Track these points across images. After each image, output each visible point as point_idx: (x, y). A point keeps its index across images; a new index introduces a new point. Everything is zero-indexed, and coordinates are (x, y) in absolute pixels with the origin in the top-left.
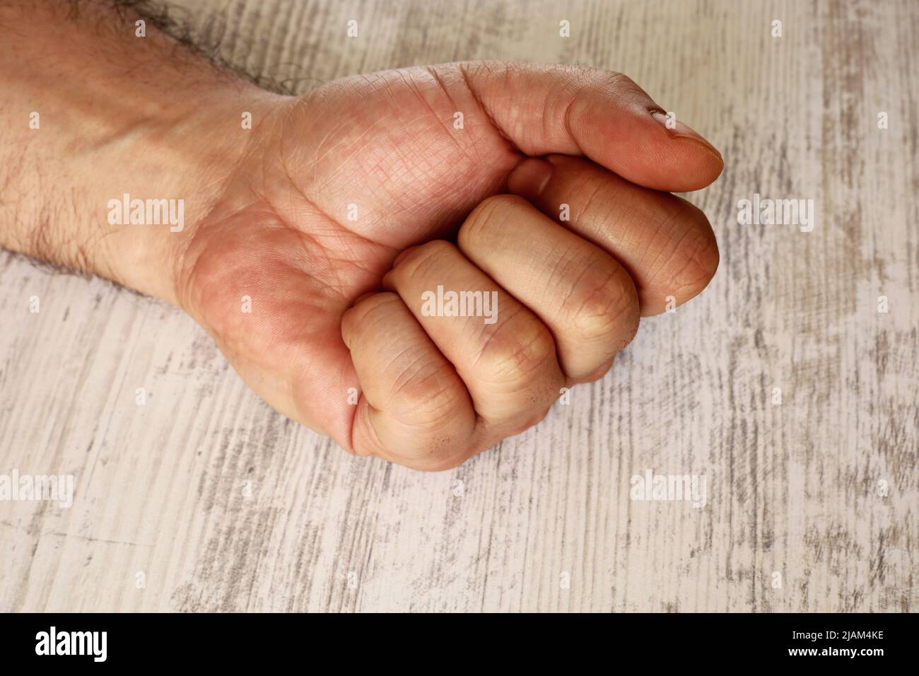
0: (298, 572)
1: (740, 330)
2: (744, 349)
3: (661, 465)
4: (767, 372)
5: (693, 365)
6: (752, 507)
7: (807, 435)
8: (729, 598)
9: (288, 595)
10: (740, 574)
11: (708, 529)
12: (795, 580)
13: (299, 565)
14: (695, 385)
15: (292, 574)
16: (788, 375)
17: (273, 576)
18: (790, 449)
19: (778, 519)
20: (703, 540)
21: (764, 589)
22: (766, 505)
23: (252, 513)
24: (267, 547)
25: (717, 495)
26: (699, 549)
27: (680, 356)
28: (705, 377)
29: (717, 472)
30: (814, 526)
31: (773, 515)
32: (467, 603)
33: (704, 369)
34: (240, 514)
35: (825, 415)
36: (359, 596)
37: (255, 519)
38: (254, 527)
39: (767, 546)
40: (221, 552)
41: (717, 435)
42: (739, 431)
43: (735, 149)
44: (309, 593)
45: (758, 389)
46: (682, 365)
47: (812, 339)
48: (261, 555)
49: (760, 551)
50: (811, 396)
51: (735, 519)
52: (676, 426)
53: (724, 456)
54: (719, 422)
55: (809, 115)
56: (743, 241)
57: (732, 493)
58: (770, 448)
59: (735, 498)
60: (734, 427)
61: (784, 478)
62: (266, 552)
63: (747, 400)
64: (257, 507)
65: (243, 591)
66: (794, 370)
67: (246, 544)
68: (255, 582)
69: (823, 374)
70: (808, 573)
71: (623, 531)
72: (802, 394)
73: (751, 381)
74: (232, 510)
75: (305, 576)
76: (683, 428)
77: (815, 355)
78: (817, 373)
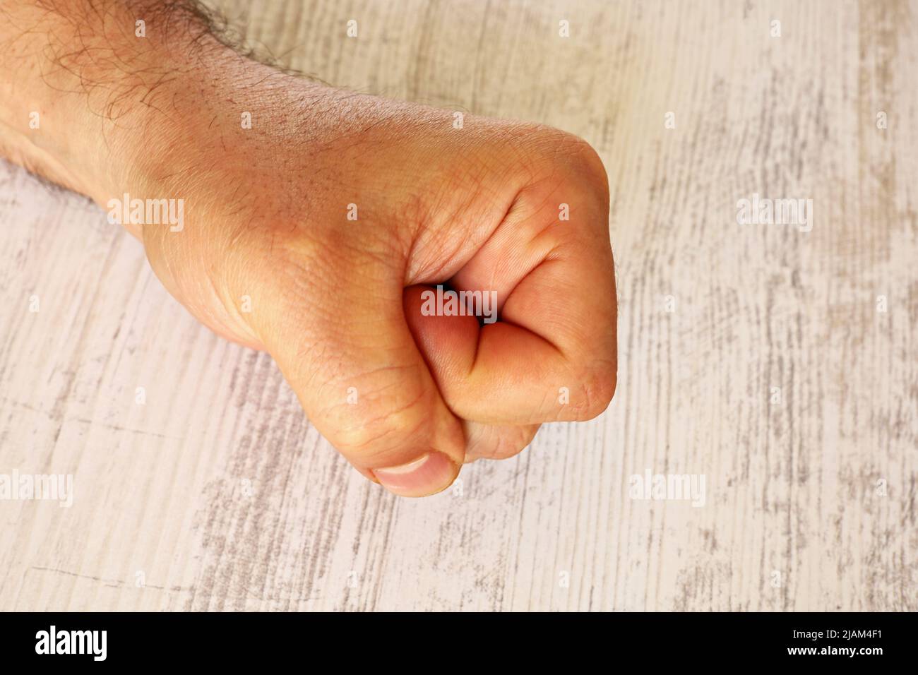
0: (333, 475)
1: (777, 268)
2: (781, 287)
3: (699, 394)
4: (803, 312)
5: (732, 298)
6: (787, 443)
7: (842, 375)
8: (765, 528)
9: (323, 497)
10: (776, 506)
11: (745, 460)
12: (830, 516)
13: (334, 468)
14: (733, 320)
15: (327, 477)
16: (824, 316)
17: (308, 477)
18: (825, 389)
19: (814, 455)
20: (740, 471)
21: (799, 522)
22: (802, 440)
23: (286, 413)
24: (301, 448)
25: (754, 428)
26: (736, 479)
27: (718, 289)
28: (743, 312)
29: (755, 406)
30: (849, 464)
31: (809, 451)
32: (505, 516)
33: (742, 305)
34: (274, 413)
35: (860, 359)
36: (397, 502)
37: (290, 419)
38: (288, 427)
39: (803, 480)
40: (254, 450)
41: (754, 369)
42: (775, 367)
43: (774, 92)
44: (345, 497)
45: (794, 328)
46: (720, 298)
47: (847, 284)
48: (296, 456)
49: (795, 485)
50: (846, 338)
51: (771, 451)
52: (714, 357)
53: (761, 390)
54: (756, 357)
55: (845, 65)
56: (780, 182)
57: (769, 427)
58: (806, 387)
59: (772, 432)
60: (770, 362)
61: (820, 416)
62: (300, 453)
63: (783, 338)
64: (291, 408)
65: (276, 490)
66: (830, 312)
67: (280, 442)
68: (289, 482)
69: (858, 318)
70: (842, 510)
71: (661, 456)
72: (837, 336)
73: (788, 320)
74: (265, 408)
75: (341, 479)
76: (721, 360)
77: (850, 299)
78: (852, 317)
